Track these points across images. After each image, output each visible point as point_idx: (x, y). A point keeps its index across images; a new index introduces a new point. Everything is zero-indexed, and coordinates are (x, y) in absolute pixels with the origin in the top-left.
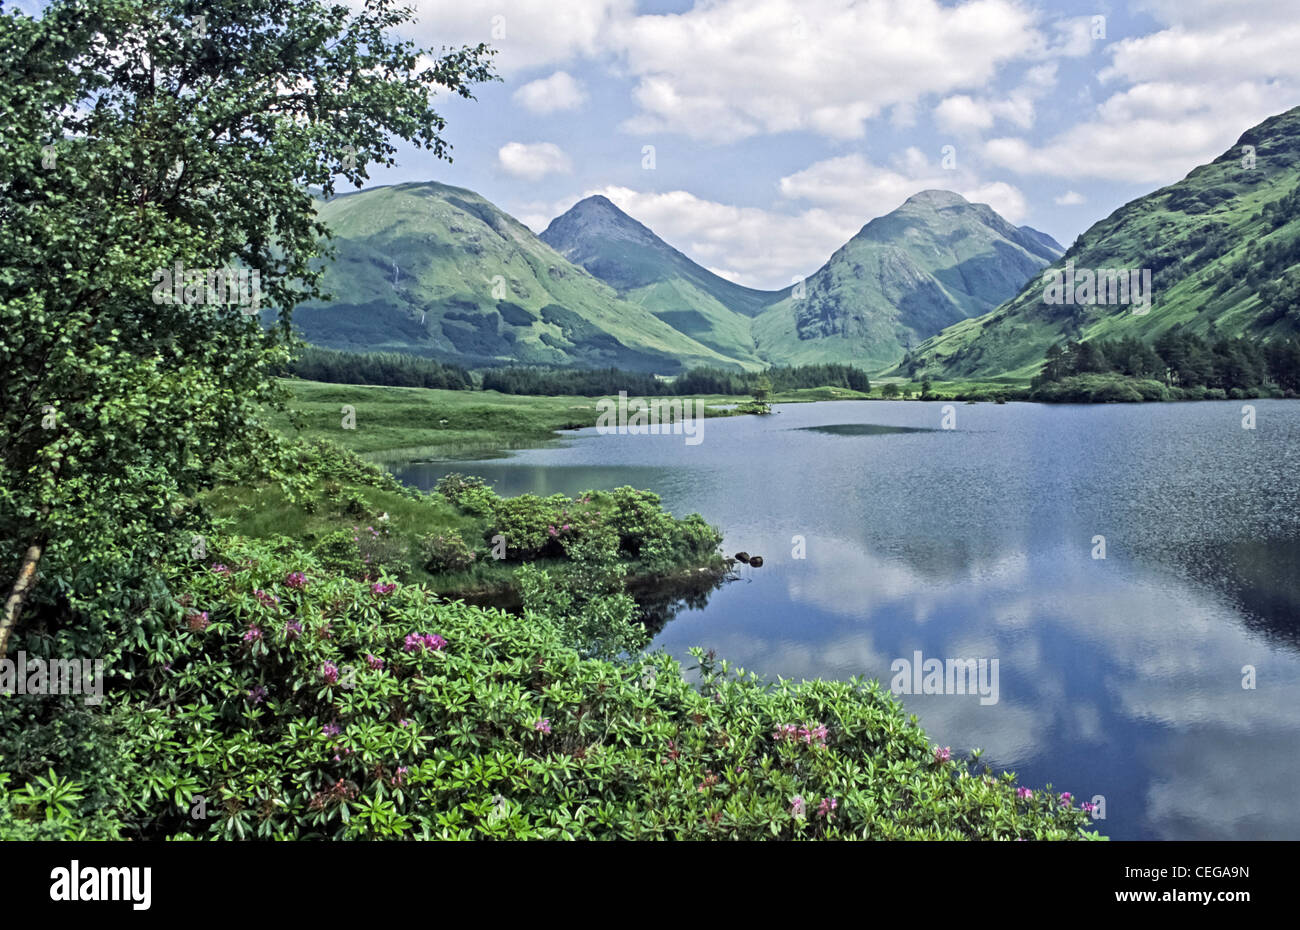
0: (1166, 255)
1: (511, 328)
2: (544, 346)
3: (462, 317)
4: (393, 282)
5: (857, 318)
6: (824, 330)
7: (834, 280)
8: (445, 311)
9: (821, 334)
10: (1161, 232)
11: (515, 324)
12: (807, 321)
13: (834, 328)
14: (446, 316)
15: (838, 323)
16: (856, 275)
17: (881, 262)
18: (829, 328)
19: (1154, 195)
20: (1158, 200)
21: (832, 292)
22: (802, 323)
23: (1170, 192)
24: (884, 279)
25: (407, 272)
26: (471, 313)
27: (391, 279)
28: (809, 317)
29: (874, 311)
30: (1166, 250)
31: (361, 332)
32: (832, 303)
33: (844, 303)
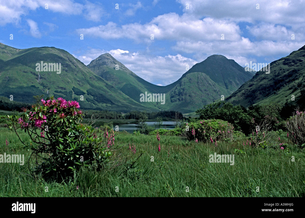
0: (281, 79)
1: (77, 96)
2: (87, 102)
3: (60, 92)
4: (38, 79)
5: (190, 96)
6: (179, 99)
7: (183, 83)
8: (55, 90)
9: (178, 101)
10: (280, 72)
11: (78, 95)
12: (174, 96)
13: (182, 99)
14: (55, 92)
15: (183, 97)
16: (190, 82)
17: (198, 78)
18: (181, 99)
19: (280, 60)
20: (281, 61)
21: (182, 87)
22: (172, 97)
23: (284, 59)
24: (199, 83)
25: (43, 77)
26: (63, 91)
27: (37, 79)
28: (174, 95)
29: (195, 94)
30: (281, 77)
31: (26, 96)
32: (182, 91)
33: (186, 91)
